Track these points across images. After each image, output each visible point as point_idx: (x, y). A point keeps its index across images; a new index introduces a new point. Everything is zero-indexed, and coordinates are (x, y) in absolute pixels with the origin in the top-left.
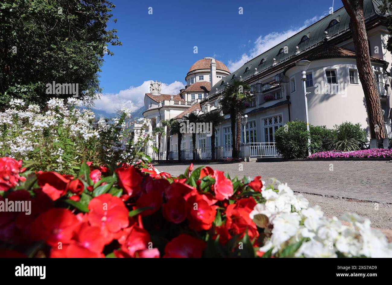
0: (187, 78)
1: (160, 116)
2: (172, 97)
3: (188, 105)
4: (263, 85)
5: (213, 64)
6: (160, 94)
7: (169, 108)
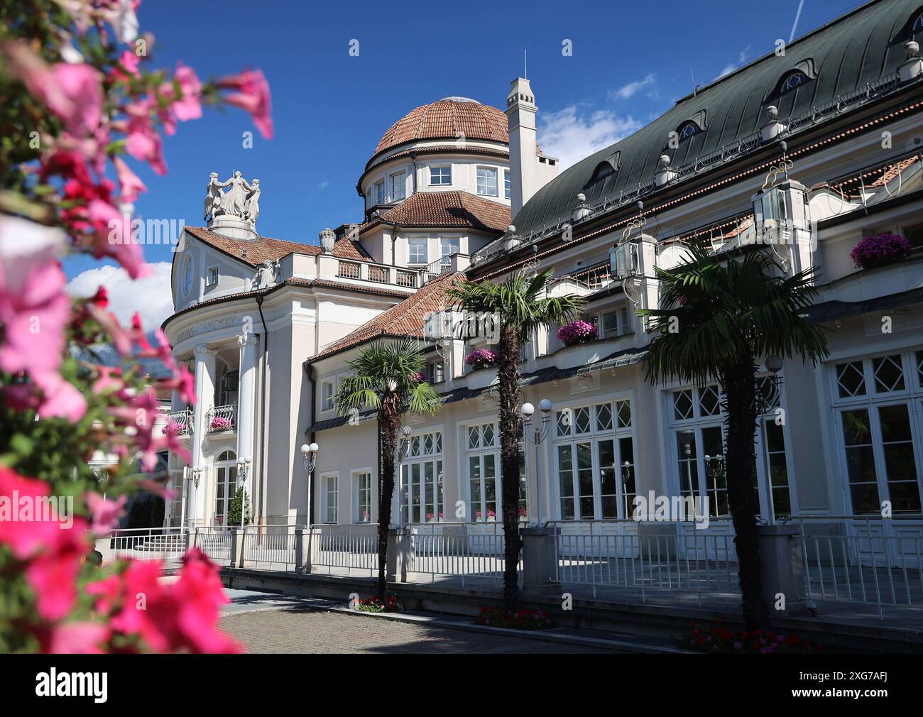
0: (365, 179)
1: (261, 331)
3: (399, 282)
5: (524, 103)
7: (315, 290)
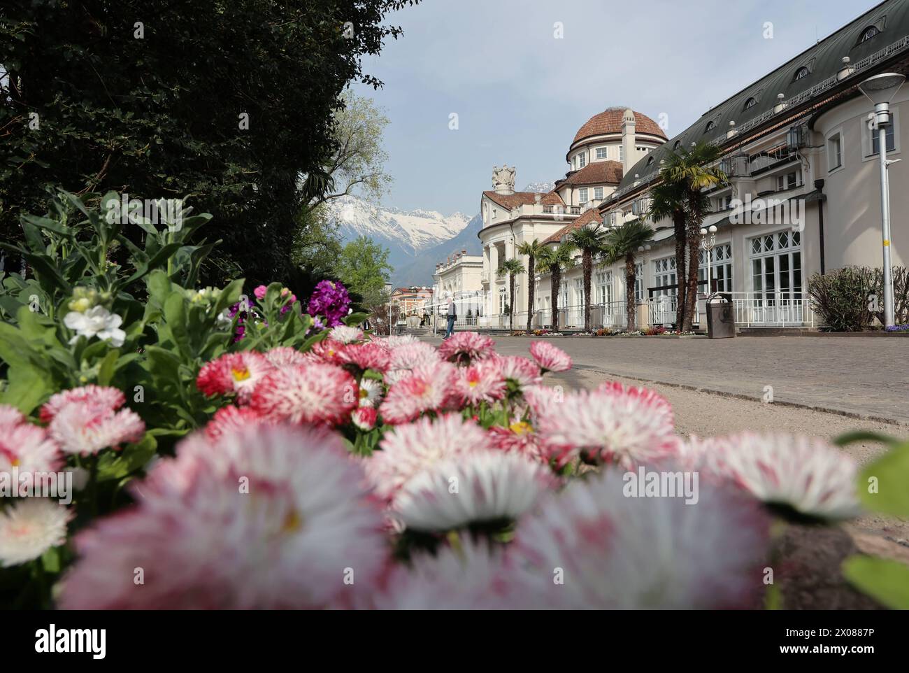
0: (570, 155)
1: (513, 238)
2: (538, 198)
3: (572, 213)
4: (753, 158)
5: (629, 121)
6: (513, 193)
7: (532, 220)
